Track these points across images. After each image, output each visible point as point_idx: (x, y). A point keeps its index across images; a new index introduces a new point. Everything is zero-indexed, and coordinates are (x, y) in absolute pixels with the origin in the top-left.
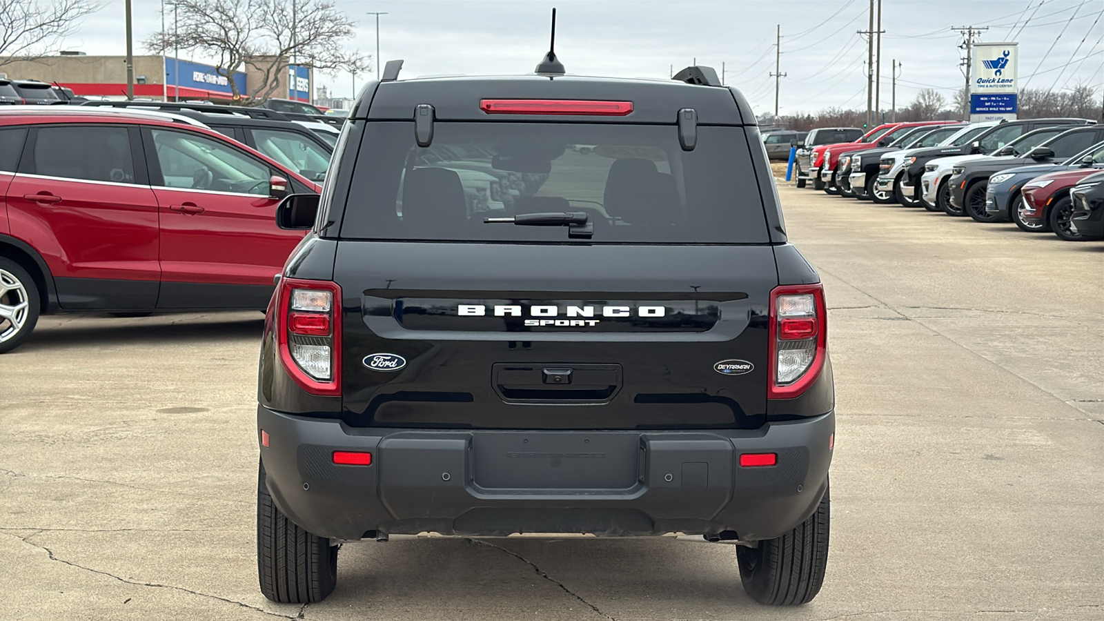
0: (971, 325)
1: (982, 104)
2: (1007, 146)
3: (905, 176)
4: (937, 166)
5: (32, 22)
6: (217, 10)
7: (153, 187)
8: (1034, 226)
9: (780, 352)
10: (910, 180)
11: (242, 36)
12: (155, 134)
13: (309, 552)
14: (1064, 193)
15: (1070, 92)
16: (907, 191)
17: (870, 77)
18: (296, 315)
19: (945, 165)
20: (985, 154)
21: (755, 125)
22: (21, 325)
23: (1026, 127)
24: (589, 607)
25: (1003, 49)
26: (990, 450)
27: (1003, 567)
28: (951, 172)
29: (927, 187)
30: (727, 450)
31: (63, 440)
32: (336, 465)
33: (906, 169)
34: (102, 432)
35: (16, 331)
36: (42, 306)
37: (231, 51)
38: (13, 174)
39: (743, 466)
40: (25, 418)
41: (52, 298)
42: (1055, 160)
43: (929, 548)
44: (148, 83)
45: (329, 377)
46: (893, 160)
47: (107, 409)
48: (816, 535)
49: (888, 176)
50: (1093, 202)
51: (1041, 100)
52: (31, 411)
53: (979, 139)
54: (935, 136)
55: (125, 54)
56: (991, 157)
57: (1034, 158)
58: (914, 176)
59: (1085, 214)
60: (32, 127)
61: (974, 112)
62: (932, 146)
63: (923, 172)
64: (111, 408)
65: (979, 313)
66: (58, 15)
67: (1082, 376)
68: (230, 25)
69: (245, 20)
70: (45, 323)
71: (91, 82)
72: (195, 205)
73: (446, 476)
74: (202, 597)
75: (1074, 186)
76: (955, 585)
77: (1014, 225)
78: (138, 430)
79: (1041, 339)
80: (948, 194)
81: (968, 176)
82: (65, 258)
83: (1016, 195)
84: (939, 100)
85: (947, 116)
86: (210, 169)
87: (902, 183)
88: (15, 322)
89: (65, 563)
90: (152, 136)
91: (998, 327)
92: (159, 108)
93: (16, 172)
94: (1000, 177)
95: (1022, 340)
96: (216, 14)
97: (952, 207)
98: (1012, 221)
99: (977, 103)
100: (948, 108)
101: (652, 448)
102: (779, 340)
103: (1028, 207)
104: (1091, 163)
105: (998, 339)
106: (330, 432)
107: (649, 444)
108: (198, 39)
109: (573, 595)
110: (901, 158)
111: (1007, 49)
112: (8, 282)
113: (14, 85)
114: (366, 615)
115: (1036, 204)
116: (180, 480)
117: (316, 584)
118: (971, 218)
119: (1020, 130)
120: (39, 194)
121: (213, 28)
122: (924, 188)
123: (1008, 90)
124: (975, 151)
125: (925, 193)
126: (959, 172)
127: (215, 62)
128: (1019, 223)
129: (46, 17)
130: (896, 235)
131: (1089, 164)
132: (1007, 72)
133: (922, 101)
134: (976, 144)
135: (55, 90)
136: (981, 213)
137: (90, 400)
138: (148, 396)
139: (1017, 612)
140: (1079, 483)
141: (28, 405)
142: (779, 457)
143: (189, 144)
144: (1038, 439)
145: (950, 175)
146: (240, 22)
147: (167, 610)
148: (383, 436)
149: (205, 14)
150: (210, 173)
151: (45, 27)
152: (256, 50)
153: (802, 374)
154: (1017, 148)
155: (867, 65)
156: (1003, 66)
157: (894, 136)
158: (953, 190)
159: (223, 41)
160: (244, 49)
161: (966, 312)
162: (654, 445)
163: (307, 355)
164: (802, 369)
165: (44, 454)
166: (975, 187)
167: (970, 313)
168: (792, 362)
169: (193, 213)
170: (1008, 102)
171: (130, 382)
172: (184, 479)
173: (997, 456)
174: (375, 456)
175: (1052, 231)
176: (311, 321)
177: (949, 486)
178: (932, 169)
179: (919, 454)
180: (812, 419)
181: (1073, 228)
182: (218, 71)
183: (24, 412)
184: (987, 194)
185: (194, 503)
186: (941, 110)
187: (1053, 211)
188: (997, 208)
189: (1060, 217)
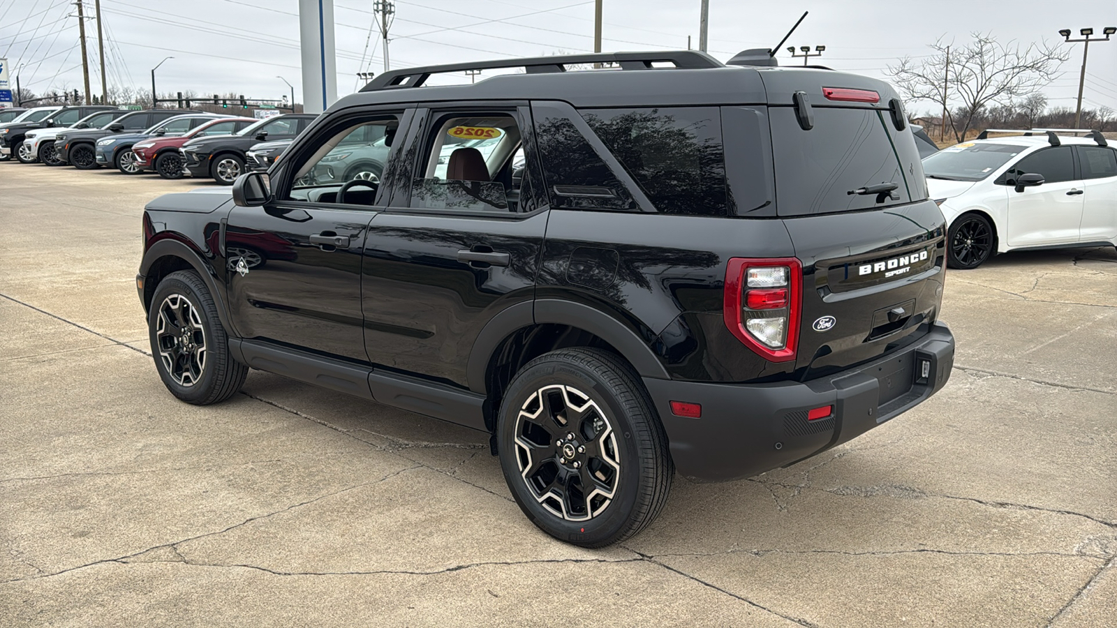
2: (83, 122)
4: (35, 135)
10: (5, 143)
19: (42, 134)
20: (66, 127)
28: (55, 138)
29: (26, 149)
32: (812, 422)
45: (781, 344)
50: (200, 156)
53: (51, 118)
56: (74, 129)
58: (11, 141)
59: (195, 164)
63: (24, 139)
73: (870, 411)
80: (50, 152)
81: (70, 141)
83: (125, 150)
94: (103, 142)
97: (53, 160)
98: (117, 168)
103: (139, 159)
115: (148, 158)
118: (74, 167)
122: (23, 149)
123: (4, 88)
125: (24, 152)
126: (62, 139)
128: (123, 169)
134: (51, 121)
145: (51, 140)
148: (835, 388)
154: (90, 124)
158: (57, 149)
166: (81, 146)
170: (6, 95)
178: (31, 136)
181: (187, 171)
184: (97, 152)
187: (157, 161)
188: (106, 160)
189: (162, 165)
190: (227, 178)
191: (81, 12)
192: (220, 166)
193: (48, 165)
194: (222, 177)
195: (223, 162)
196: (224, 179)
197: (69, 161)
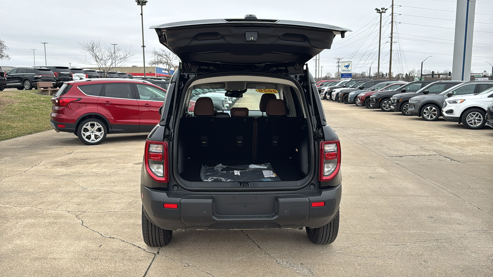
0: (352, 133)
1: (344, 76)
2: (352, 86)
3: (328, 93)
4: (336, 91)
5: (118, 58)
6: (165, 55)
7: (137, 100)
8: (360, 105)
9: (325, 164)
10: (329, 94)
11: (171, 62)
12: (138, 85)
13: (160, 232)
14: (369, 97)
15: (361, 73)
16: (328, 97)
17: (316, 70)
18: (151, 153)
19: (338, 90)
20: (347, 87)
21: (314, 83)
22: (102, 137)
23: (357, 81)
24: (257, 246)
25: (348, 63)
26: (371, 175)
27: (389, 224)
29: (333, 96)
30: (307, 202)
31: (103, 175)
32: (166, 209)
33: (328, 91)
34: (115, 172)
35: (101, 139)
36: (107, 131)
37: (169, 65)
38: (99, 97)
39: (313, 207)
40: (95, 167)
41: (110, 130)
42: (365, 89)
43: (363, 215)
44: (152, 73)
45: (162, 176)
46: (324, 89)
47: (119, 163)
48: (335, 224)
49: (323, 93)
50: (376, 99)
51: (354, 75)
52: (97, 164)
53: (345, 84)
54: (334, 84)
55: (143, 66)
56: (348, 88)
57: (359, 89)
58: (330, 93)
59: (374, 102)
60: (104, 84)
61: (342, 78)
62: (333, 86)
63: (332, 92)
64: (120, 163)
65: (353, 129)
66: (125, 56)
67: (387, 148)
68: (168, 59)
69: (172, 58)
70: (108, 135)
71: (139, 73)
72: (148, 104)
73: (205, 213)
74: (127, 243)
75: (371, 95)
76: (376, 233)
77: (355, 105)
78: (125, 171)
79: (372, 137)
80: (338, 97)
81: (343, 93)
82: (113, 118)
83: (356, 97)
84: (331, 75)
85: (333, 79)
86: (154, 94)
87: (327, 95)
88: (100, 136)
89: (86, 227)
90: (137, 86)
91: (359, 133)
92: (141, 79)
93: (100, 96)
94: (352, 93)
95: (367, 137)
96: (165, 57)
97: (339, 100)
98: (354, 104)
99: (343, 76)
100: (333, 77)
101: (280, 201)
102: (325, 160)
103: (359, 100)
104: (374, 90)
105: (360, 137)
106: (162, 196)
107: (279, 200)
108: (161, 62)
109: (251, 239)
110: (326, 89)
111: (349, 63)
112: (98, 126)
113: (117, 73)
114: (180, 252)
115: (361, 100)
116: (133, 190)
117: (163, 242)
118: (344, 103)
119: (355, 82)
120: (106, 102)
121: (164, 60)
122: (332, 96)
123: (350, 72)
124: (344, 87)
125: (333, 97)
126: (341, 92)
127: (165, 68)
128: (356, 104)
129: (122, 56)
130: (327, 108)
131: (373, 90)
132: (349, 68)
133: (327, 75)
134: (345, 85)
135: (127, 75)
136: (347, 102)
137: (115, 160)
138: (132, 159)
139: (400, 245)
140: (400, 187)
141: (98, 162)
142: (326, 203)
143: (149, 88)
144: (382, 171)
145: (339, 93)
146: (170, 58)
147: (113, 251)
148: (182, 198)
149: (163, 57)
150: (154, 96)
151: (122, 59)
152: (174, 65)
153: (333, 172)
154: (354, 86)
155: (315, 67)
156: (348, 67)
157: (324, 83)
158: (340, 96)
159: (166, 63)
160: (172, 65)
161: (350, 129)
162: (281, 200)
163: (155, 168)
164: (333, 170)
165: (95, 180)
166: (345, 95)
167: (351, 129)
168: (329, 167)
169: (148, 106)
170: (349, 75)
171: (128, 154)
172: (134, 190)
173: (373, 177)
174: (179, 205)
175: (365, 106)
176: (156, 156)
177: (362, 189)
178: (334, 91)
179: (350, 177)
180: (336, 187)
181: (371, 106)
182: (165, 70)
183: (95, 165)
184: (349, 98)
185: (135, 199)
186: (332, 77)
187: (365, 101)
188: (351, 101)
189: (367, 103)
190: (386, 108)
191: (392, 40)
192: (384, 104)
193: (339, 102)
194: (384, 108)
195: (385, 102)
196: (385, 109)
197: (342, 101)
